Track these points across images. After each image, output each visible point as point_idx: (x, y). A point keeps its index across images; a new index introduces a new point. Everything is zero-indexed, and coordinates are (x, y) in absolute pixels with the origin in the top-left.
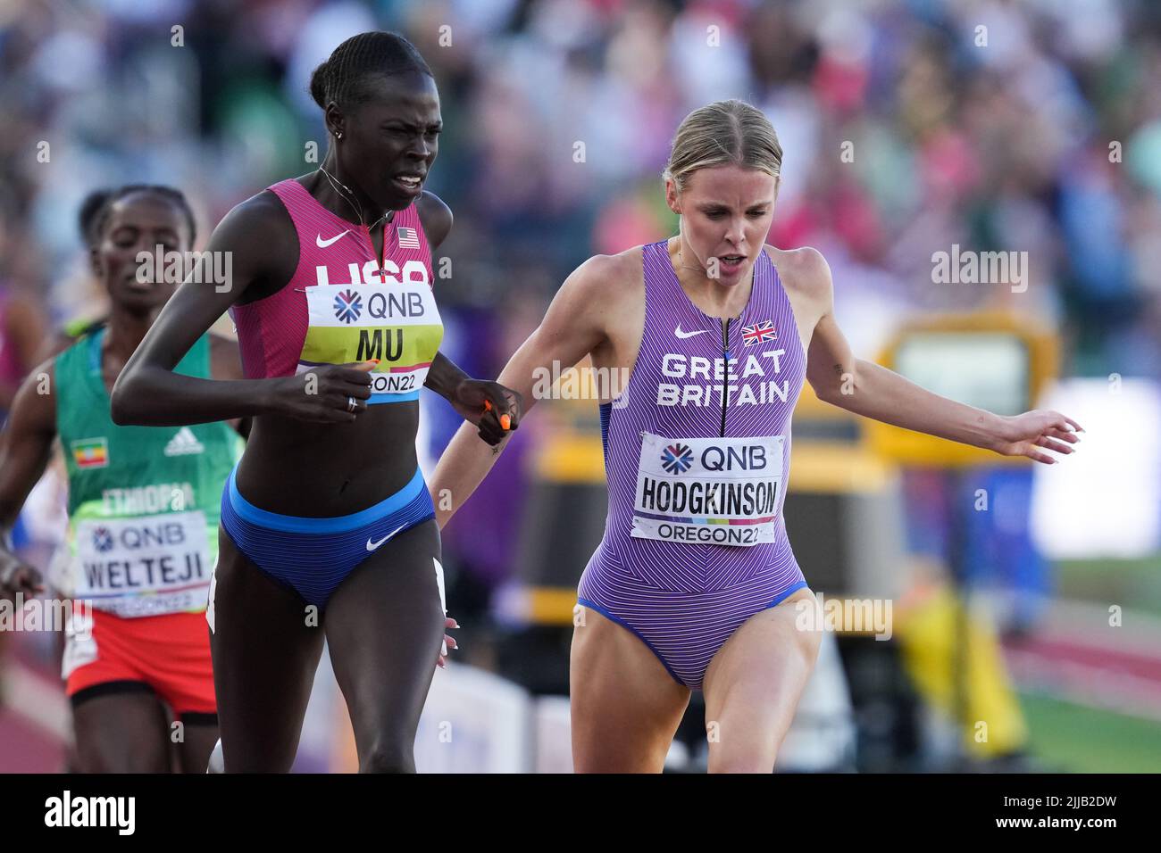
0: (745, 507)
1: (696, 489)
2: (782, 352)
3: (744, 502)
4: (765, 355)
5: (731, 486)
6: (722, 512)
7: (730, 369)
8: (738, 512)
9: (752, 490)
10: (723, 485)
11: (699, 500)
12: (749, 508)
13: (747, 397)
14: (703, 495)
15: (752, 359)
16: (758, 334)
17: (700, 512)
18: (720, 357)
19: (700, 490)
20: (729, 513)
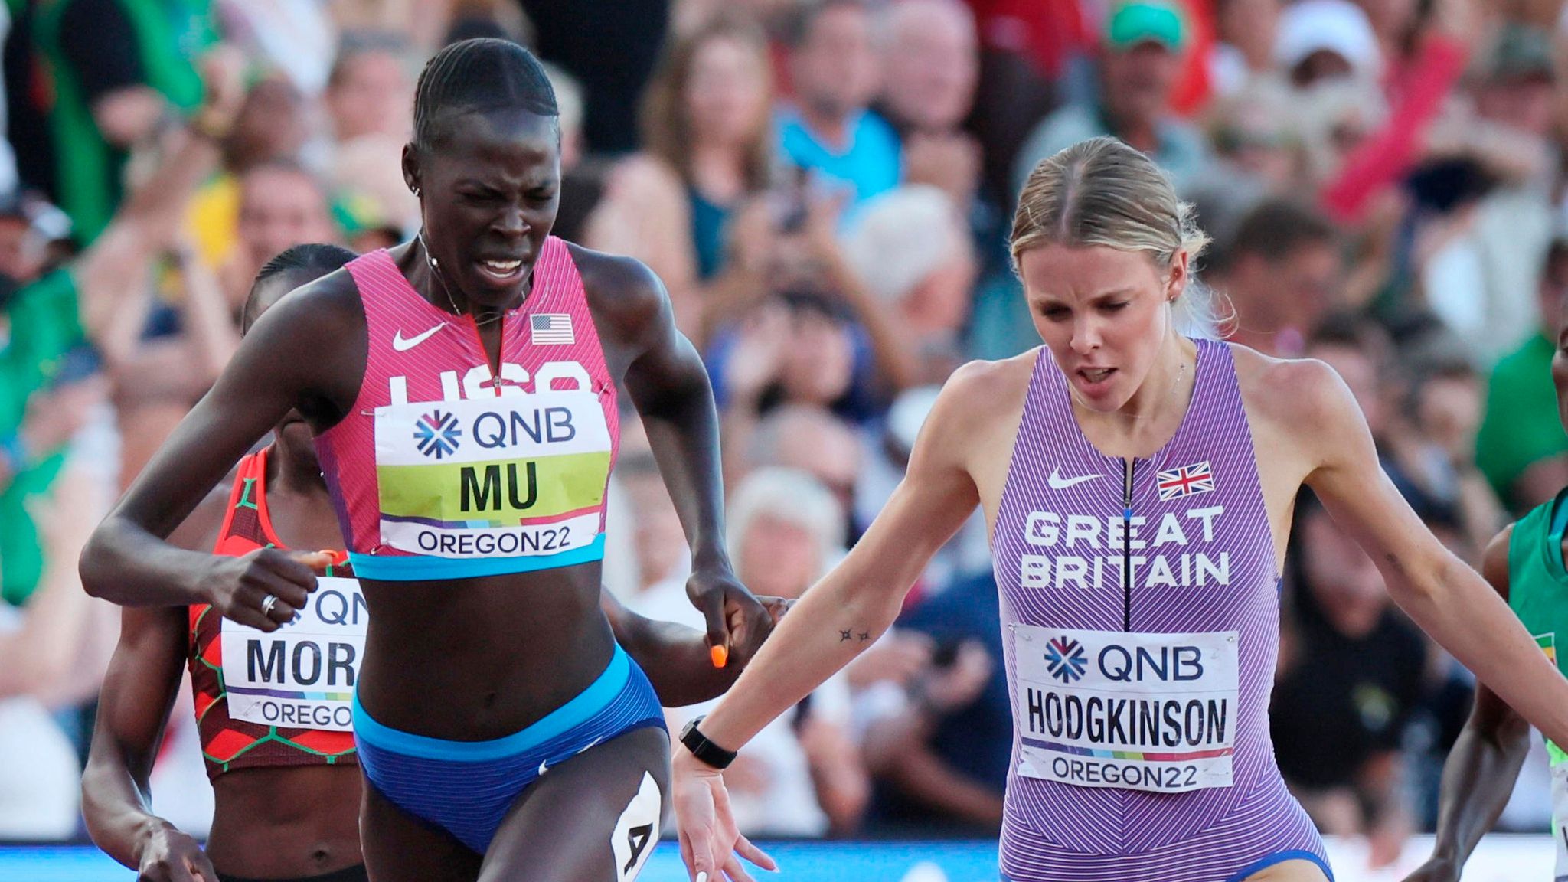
0: (1166, 735)
1: (1095, 706)
2: (1219, 510)
3: (1163, 727)
4: (1192, 513)
5: (1144, 704)
6: (1133, 741)
7: (1133, 533)
8: (1155, 742)
9: (1178, 710)
10: (1133, 703)
11: (1100, 722)
12: (1172, 737)
13: (1161, 574)
14: (1104, 715)
15: (1170, 520)
16: (1185, 481)
17: (1102, 741)
18: (1117, 515)
19: (1100, 708)
20: (1143, 742)
